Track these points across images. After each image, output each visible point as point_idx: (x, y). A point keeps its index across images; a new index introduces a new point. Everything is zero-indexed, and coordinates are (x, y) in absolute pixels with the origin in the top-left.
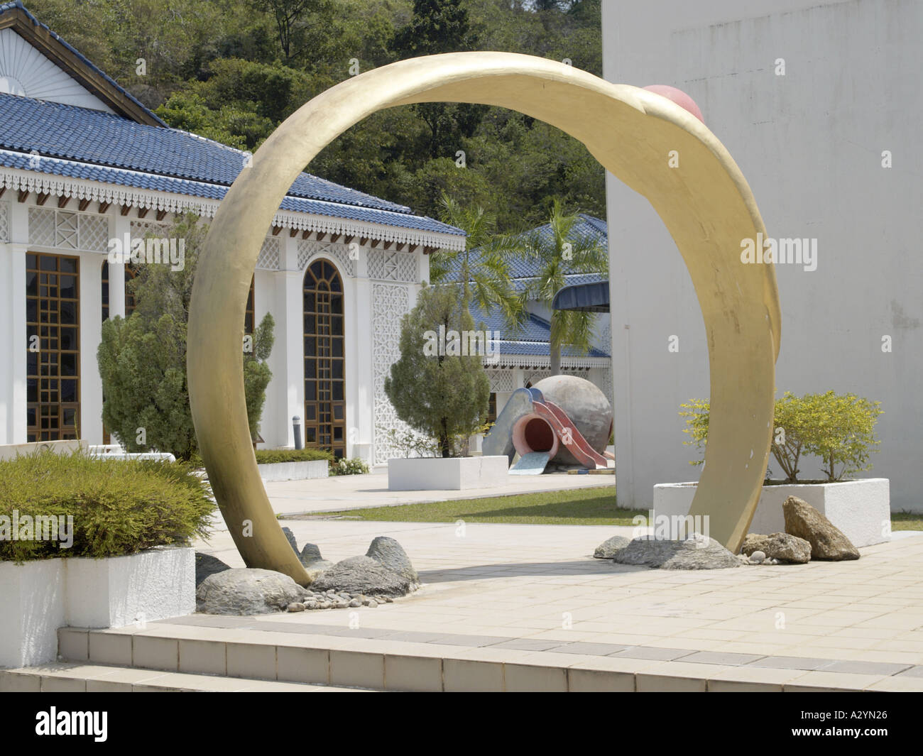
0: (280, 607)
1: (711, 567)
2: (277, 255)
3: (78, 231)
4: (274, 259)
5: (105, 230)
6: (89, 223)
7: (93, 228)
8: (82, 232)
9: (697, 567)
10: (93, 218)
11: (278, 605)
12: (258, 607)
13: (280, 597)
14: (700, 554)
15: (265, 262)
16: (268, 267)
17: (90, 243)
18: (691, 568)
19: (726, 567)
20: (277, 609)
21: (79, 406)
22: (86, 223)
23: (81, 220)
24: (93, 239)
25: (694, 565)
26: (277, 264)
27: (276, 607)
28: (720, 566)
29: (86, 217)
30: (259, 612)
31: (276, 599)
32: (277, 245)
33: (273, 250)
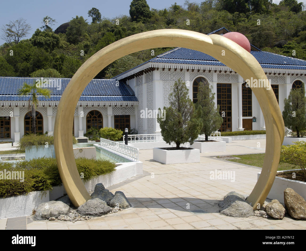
0: (47, 218)
1: (234, 216)
2: (284, 80)
3: (230, 78)
4: (283, 81)
5: (237, 77)
6: (233, 76)
7: (234, 77)
8: (231, 78)
9: (229, 215)
10: (234, 75)
11: (46, 218)
12: (38, 218)
13: (47, 215)
14: (234, 210)
15: (281, 82)
16: (282, 83)
17: (233, 80)
18: (227, 215)
19: (241, 217)
20: (45, 219)
21: (232, 117)
22: (232, 76)
23: (231, 75)
24: (234, 79)
25: (229, 214)
26: (284, 82)
27: (45, 218)
28: (238, 216)
29: (232, 75)
30: (38, 220)
31: (45, 215)
32: (284, 78)
33: (283, 79)
